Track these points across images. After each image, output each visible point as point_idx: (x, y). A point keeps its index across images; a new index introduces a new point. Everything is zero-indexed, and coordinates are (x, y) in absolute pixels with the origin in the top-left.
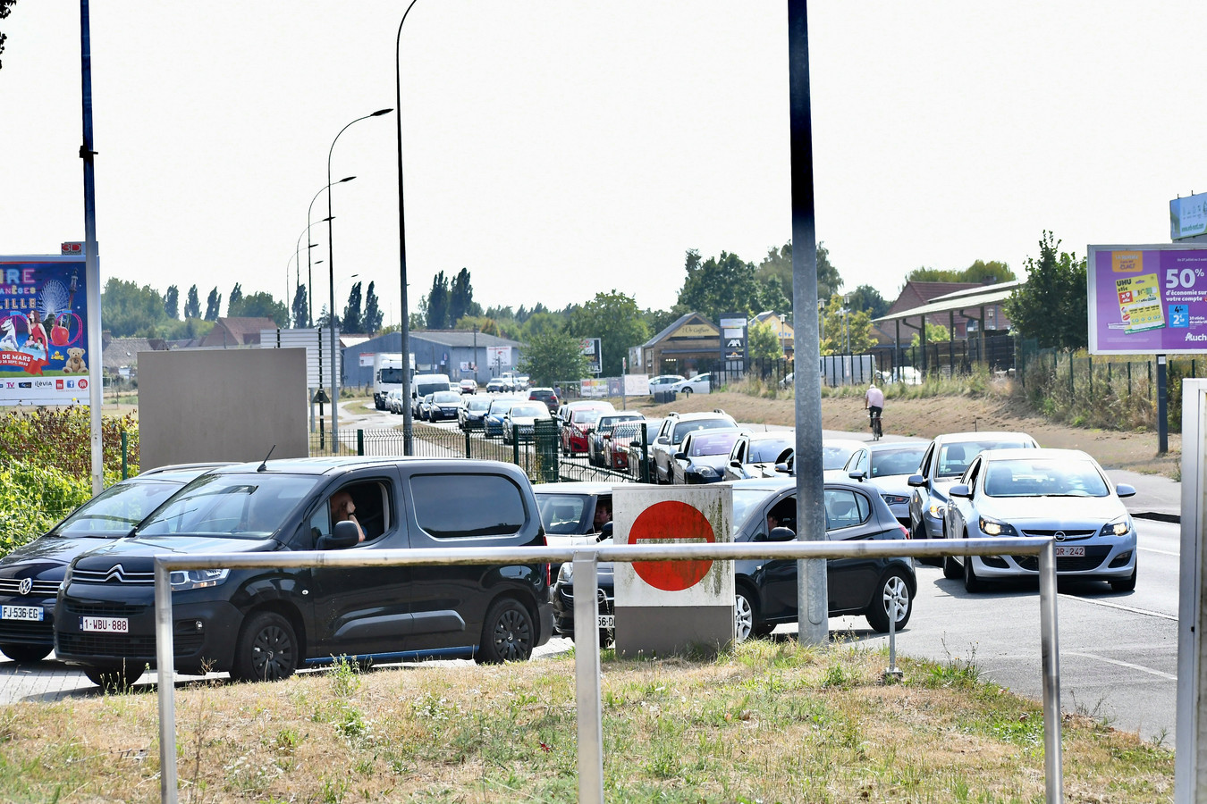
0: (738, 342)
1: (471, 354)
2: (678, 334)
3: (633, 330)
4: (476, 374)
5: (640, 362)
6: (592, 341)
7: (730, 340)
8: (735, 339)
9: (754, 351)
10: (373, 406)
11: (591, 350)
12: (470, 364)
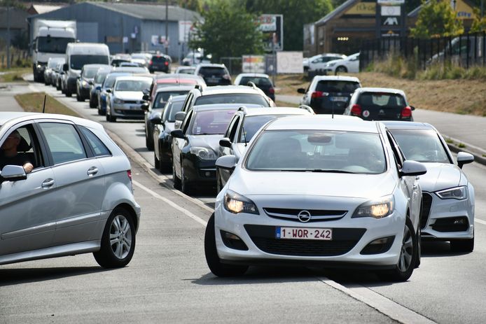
0: (395, 20)
1: (162, 28)
2: (353, 11)
3: (318, 7)
4: (166, 49)
5: (313, 40)
6: (274, 17)
7: (386, 17)
8: (392, 17)
9: (427, 31)
10: (31, 77)
11: (273, 26)
12: (160, 39)
